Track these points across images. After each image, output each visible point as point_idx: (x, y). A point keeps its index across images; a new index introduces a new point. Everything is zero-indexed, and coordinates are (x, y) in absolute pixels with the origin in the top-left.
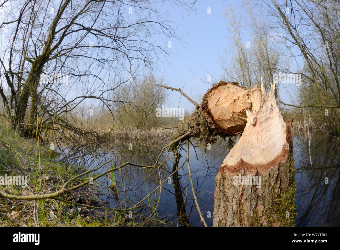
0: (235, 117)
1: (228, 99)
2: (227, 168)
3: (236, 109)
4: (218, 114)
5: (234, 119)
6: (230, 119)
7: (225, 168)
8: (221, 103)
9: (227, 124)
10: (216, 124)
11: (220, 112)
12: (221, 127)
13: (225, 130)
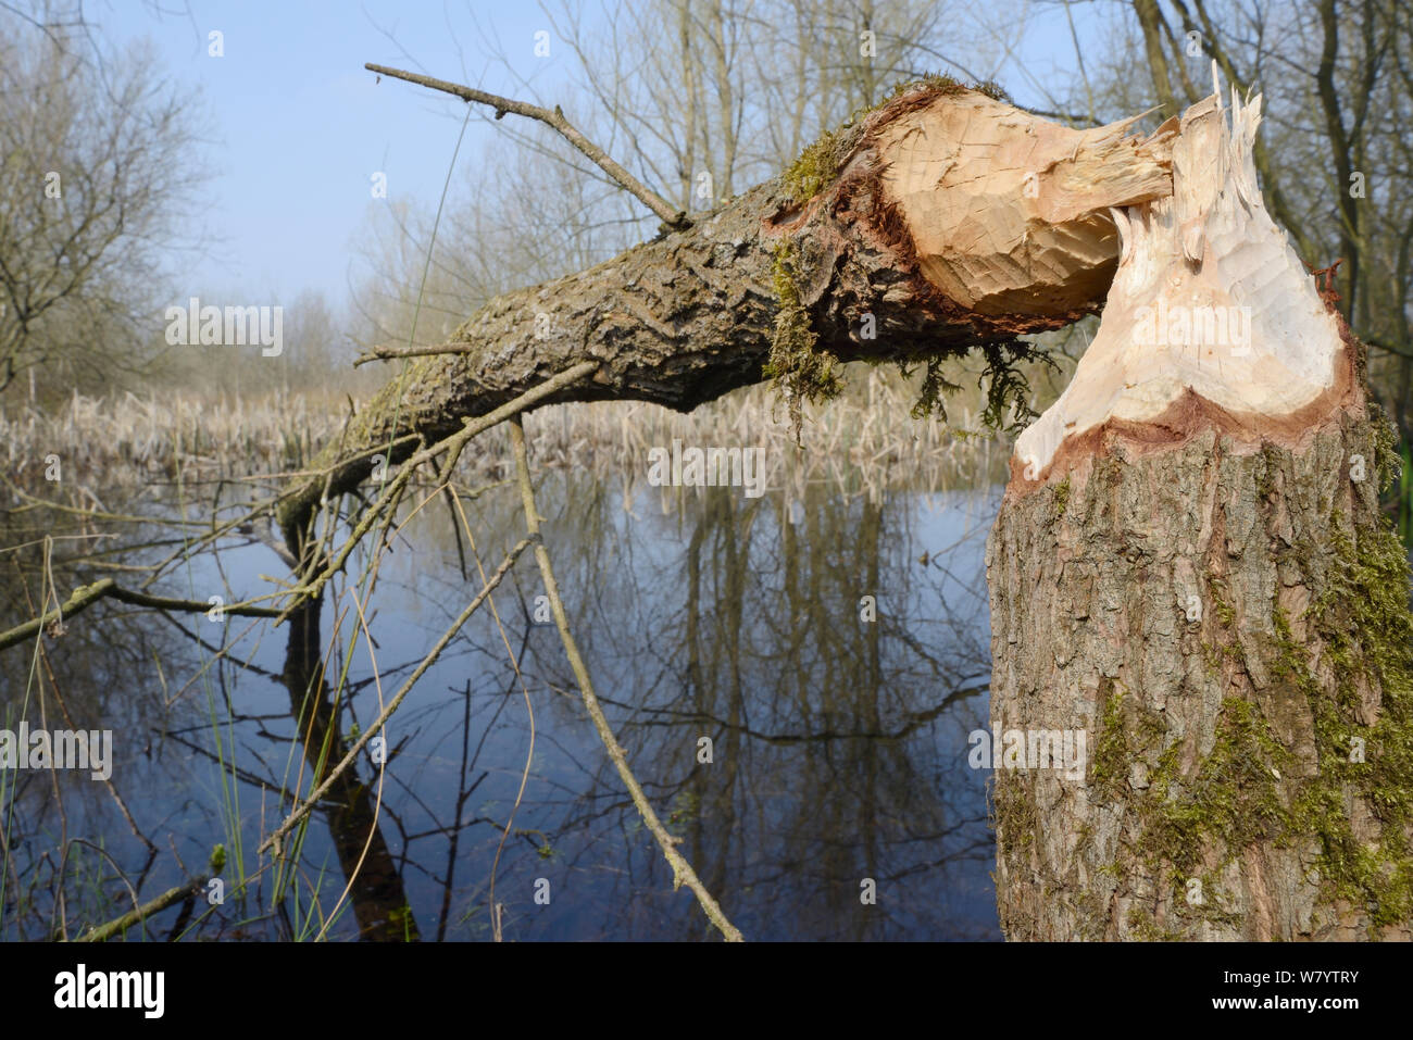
0: (1038, 247)
1: (1006, 161)
2: (1121, 431)
3: (1052, 207)
4: (946, 225)
5: (1027, 255)
6: (1007, 258)
7: (1109, 434)
8: (971, 174)
9: (982, 279)
10: (923, 281)
11: (958, 218)
12: (943, 297)
13: (960, 310)
